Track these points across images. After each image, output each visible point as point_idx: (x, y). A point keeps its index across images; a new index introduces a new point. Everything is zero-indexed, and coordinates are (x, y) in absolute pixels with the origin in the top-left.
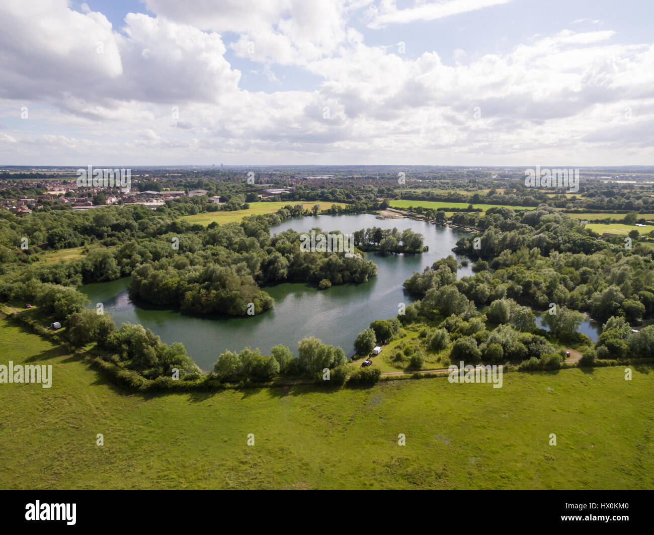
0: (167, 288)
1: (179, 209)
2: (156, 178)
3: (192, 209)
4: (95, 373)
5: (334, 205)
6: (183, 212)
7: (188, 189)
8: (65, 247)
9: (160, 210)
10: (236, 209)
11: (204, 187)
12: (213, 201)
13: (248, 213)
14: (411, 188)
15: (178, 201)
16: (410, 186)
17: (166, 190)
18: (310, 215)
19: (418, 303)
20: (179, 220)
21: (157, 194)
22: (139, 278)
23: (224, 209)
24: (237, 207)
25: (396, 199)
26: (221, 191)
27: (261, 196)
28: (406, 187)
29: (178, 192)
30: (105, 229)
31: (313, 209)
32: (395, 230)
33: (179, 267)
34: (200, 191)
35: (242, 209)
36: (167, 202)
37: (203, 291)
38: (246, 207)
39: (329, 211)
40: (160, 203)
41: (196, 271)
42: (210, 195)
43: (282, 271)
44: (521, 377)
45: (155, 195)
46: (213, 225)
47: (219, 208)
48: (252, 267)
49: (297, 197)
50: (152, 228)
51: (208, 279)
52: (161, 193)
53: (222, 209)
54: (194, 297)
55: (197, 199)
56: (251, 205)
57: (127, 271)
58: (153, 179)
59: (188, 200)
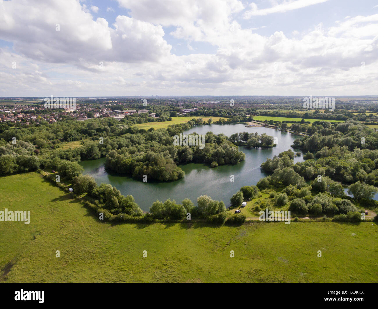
0: (125, 164)
1: (133, 121)
2: (120, 103)
3: (140, 120)
4: (86, 209)
5: (221, 119)
6: (135, 122)
7: (138, 109)
8: (72, 141)
9: (122, 121)
10: (164, 121)
11: (147, 108)
12: (152, 116)
13: (171, 123)
14: (266, 109)
15: (132, 116)
16: (266, 108)
17: (126, 110)
18: (207, 124)
19: (269, 177)
20: (132, 127)
21: (121, 112)
22: (110, 158)
23: (158, 120)
24: (165, 119)
25: (257, 116)
26: (156, 110)
27: (179, 113)
28: (264, 108)
29: (133, 111)
30: (93, 131)
31: (208, 121)
32: (256, 134)
33: (132, 152)
34: (144, 110)
35: (167, 120)
36: (126, 116)
37: (145, 167)
38: (170, 120)
39: (217, 122)
40: (122, 117)
41: (141, 155)
42: (150, 113)
43: (189, 156)
44: (334, 225)
45: (120, 112)
46: (151, 130)
47: (155, 120)
48: (172, 153)
49: (199, 114)
50: (118, 131)
51: (148, 160)
52: (123, 111)
53: (156, 121)
54: (140, 170)
55: (142, 114)
56: (173, 118)
57: (104, 154)
58: (119, 103)
59: (138, 115)
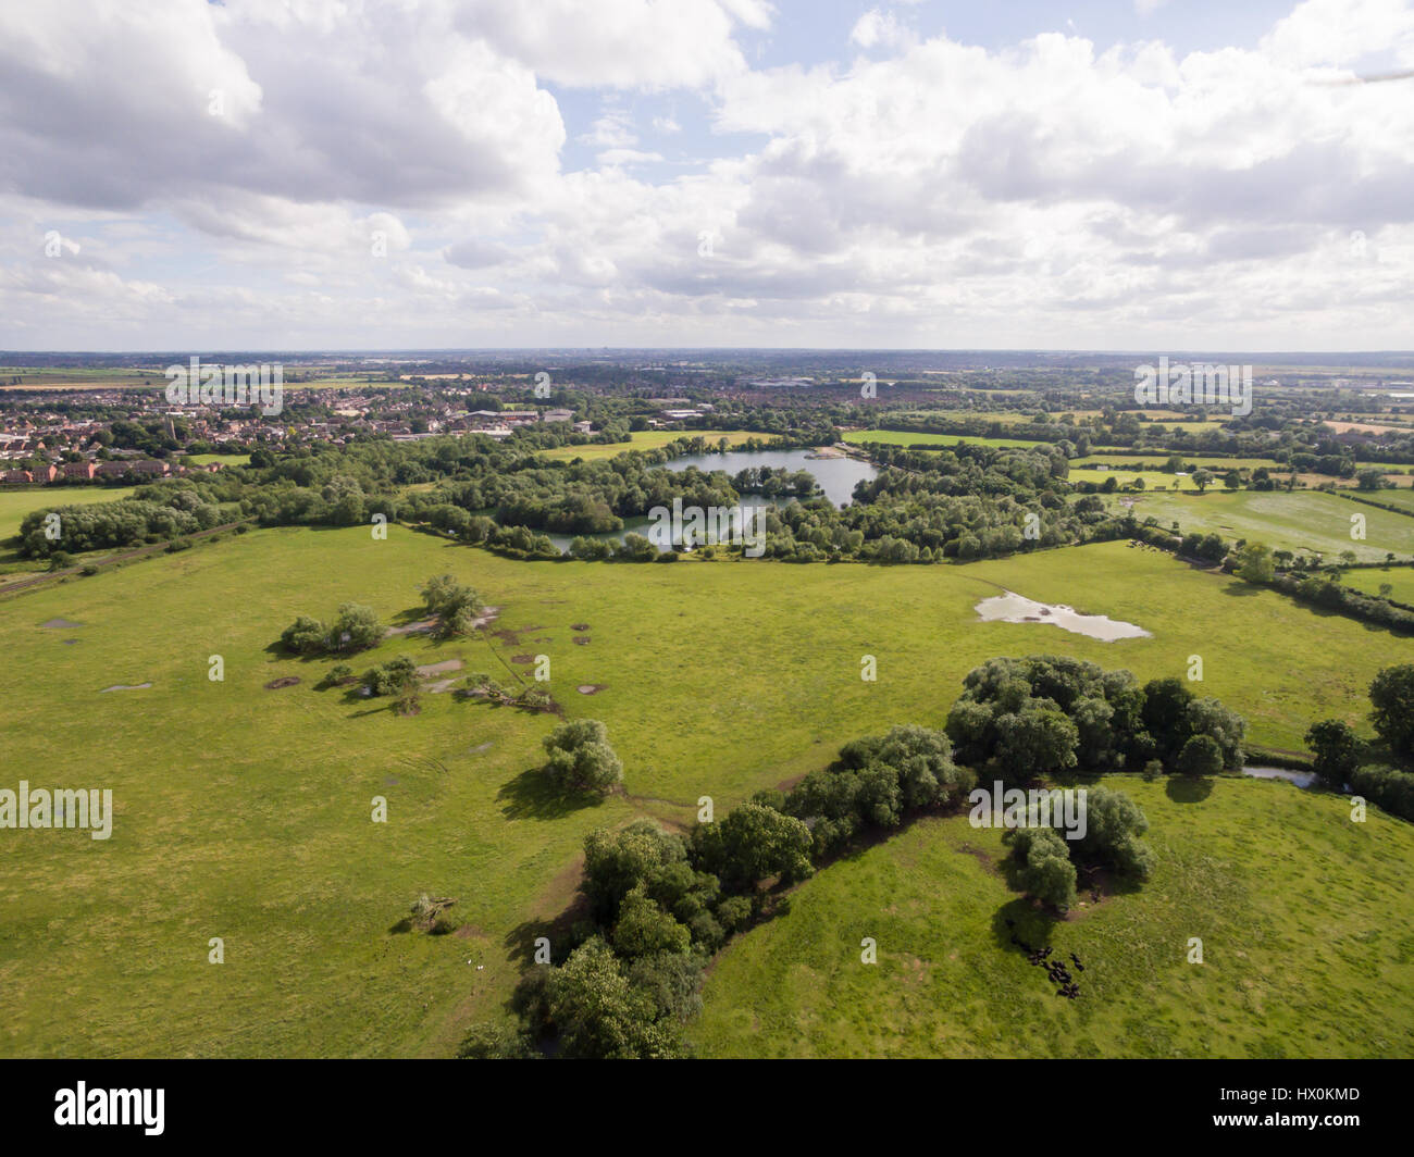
1: (533, 441)
2: (485, 385)
3: (551, 440)
5: (750, 438)
6: (539, 444)
7: (542, 407)
9: (507, 441)
10: (612, 442)
11: (567, 404)
12: (580, 429)
13: (627, 447)
15: (530, 429)
17: (509, 410)
18: (715, 451)
20: (536, 454)
21: (496, 417)
23: (596, 441)
24: (614, 438)
26: (595, 412)
27: (655, 421)
29: (528, 414)
31: (719, 444)
34: (562, 411)
35: (620, 441)
36: (516, 430)
38: (627, 439)
39: (743, 446)
40: (502, 431)
42: (576, 420)
45: (492, 417)
46: (577, 461)
47: (589, 440)
49: (709, 423)
50: (505, 464)
52: (502, 414)
53: (592, 442)
55: (557, 426)
56: (634, 435)
59: (543, 427)
